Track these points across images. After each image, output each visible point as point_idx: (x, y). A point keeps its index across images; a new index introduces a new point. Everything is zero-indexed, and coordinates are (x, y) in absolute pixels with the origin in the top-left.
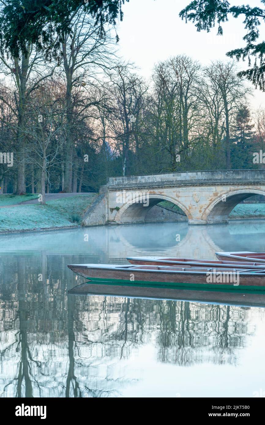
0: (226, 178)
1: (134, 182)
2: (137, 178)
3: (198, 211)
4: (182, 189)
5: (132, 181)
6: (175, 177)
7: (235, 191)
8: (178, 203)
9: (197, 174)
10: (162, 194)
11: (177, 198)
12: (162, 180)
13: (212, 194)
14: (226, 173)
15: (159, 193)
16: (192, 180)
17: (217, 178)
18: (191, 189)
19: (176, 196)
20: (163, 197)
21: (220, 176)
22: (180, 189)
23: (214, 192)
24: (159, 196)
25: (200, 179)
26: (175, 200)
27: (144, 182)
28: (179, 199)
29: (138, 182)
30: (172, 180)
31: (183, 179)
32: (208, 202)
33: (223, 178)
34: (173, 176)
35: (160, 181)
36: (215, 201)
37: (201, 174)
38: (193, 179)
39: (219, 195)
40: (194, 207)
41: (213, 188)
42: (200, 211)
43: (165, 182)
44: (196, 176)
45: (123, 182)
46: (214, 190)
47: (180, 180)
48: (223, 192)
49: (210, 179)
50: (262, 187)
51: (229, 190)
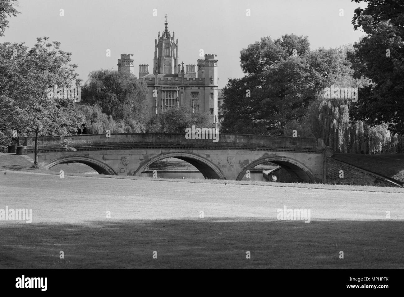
0: (157, 141)
4: (110, 152)
6: (103, 139)
8: (105, 166)
9: (127, 137)
10: (88, 156)
13: (142, 157)
14: (158, 136)
15: (84, 155)
16: (121, 142)
17: (148, 141)
18: (120, 152)
19: (102, 159)
20: (88, 159)
21: (152, 139)
22: (108, 152)
23: (145, 155)
24: (84, 158)
25: (129, 141)
26: (102, 163)
30: (98, 142)
31: (111, 142)
32: (138, 166)
33: (154, 141)
34: (101, 138)
35: (86, 143)
36: (145, 165)
37: (132, 136)
38: (122, 141)
39: (149, 158)
40: (122, 170)
41: (144, 152)
43: (92, 143)
44: (126, 139)
46: (145, 153)
47: (108, 143)
48: (154, 156)
49: (140, 142)
50: (195, 151)
51: (160, 153)
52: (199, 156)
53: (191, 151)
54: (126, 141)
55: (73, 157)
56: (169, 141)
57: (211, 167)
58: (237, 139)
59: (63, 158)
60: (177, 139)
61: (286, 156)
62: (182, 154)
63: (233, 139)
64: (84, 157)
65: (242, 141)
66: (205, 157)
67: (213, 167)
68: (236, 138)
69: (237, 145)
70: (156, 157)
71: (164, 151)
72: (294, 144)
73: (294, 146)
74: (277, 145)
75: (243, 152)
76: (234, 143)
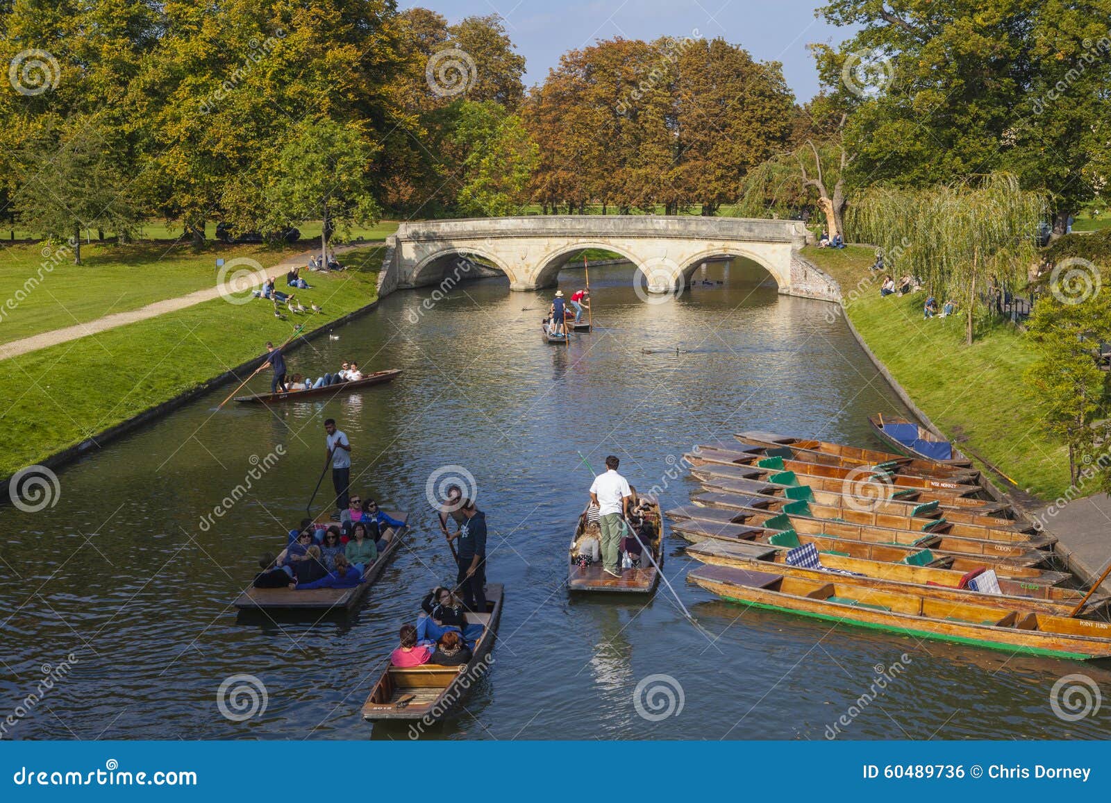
0: (562, 227)
1: (435, 230)
2: (439, 225)
3: (523, 270)
4: (503, 242)
5: (432, 229)
7: (575, 245)
8: (496, 259)
10: (474, 247)
12: (474, 228)
14: (562, 220)
15: (471, 246)
18: (515, 241)
19: (493, 251)
20: (476, 251)
21: (555, 225)
22: (499, 241)
23: (545, 246)
24: (470, 249)
25: (528, 227)
26: (493, 255)
27: (449, 230)
28: (498, 255)
29: (440, 230)
30: (488, 229)
31: (504, 228)
32: (538, 259)
33: (558, 227)
34: (490, 223)
36: (547, 258)
38: (517, 227)
39: (554, 249)
40: (518, 265)
41: (545, 241)
42: (527, 271)
43: (479, 230)
45: (420, 229)
47: (501, 229)
48: (558, 246)
49: (541, 228)
50: (612, 241)
51: (566, 243)
52: (617, 247)
53: (607, 240)
54: (522, 227)
56: (578, 227)
57: (632, 262)
59: (444, 249)
60: (588, 224)
61: (738, 247)
62: (594, 244)
65: (677, 227)
66: (626, 248)
67: (636, 261)
68: (667, 224)
69: (669, 232)
70: (560, 248)
71: (571, 240)
72: (751, 230)
73: (751, 234)
74: (725, 233)
75: (677, 242)
76: (667, 230)
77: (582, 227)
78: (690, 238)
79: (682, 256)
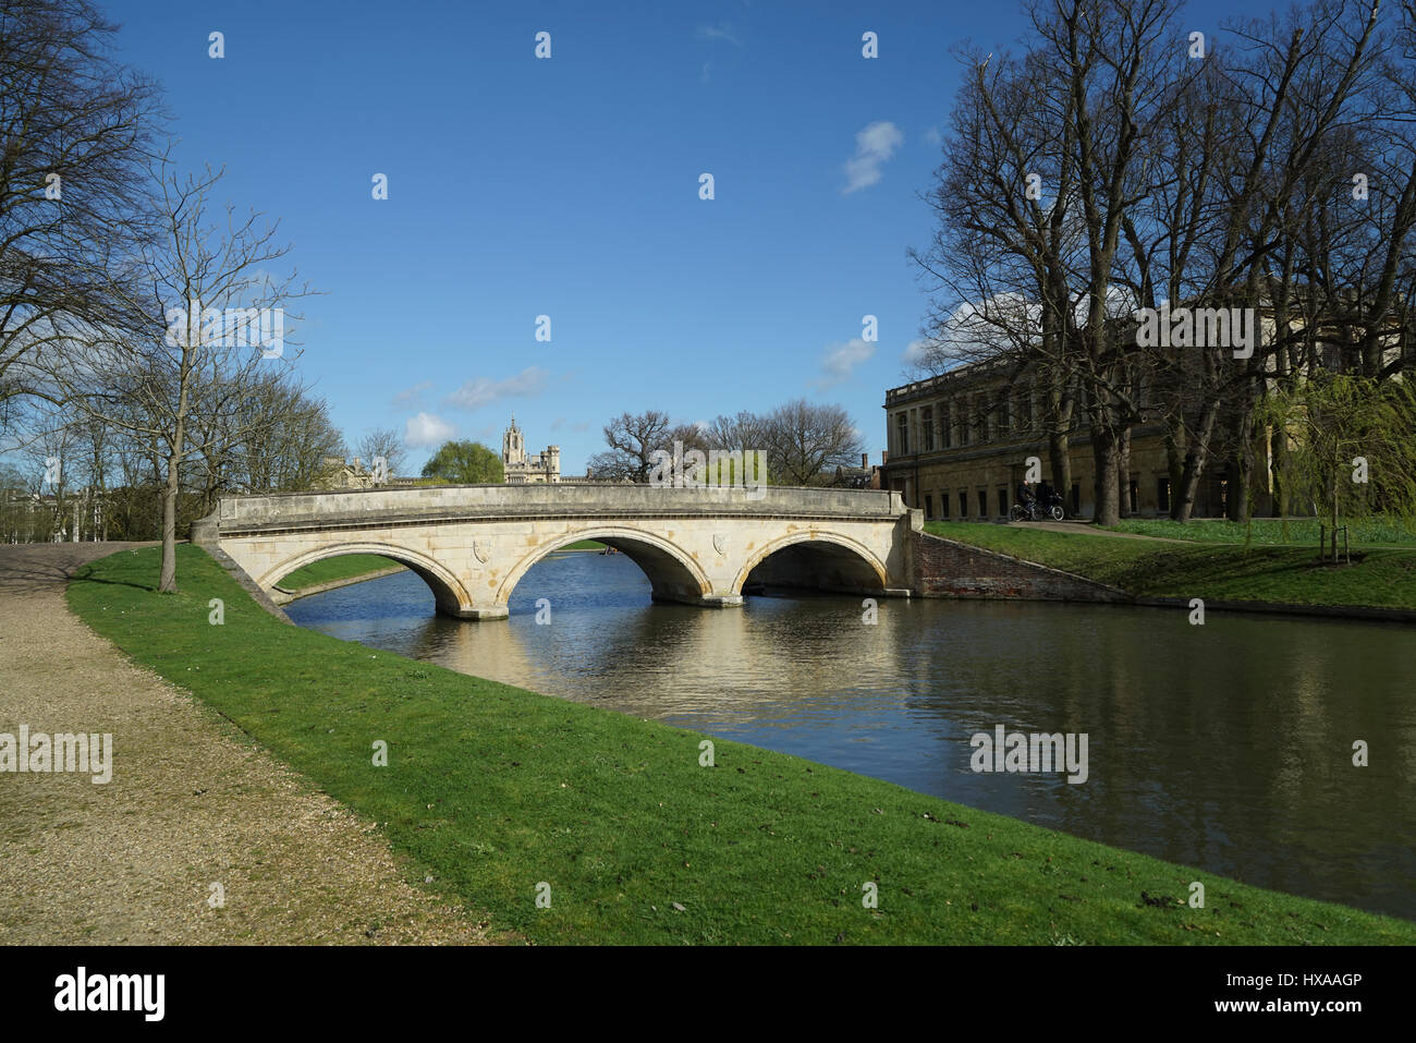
0: (558, 501)
1: (301, 510)
2: (311, 501)
3: (485, 582)
4: (446, 530)
5: (295, 509)
6: (424, 499)
7: (580, 534)
8: (432, 563)
9: (486, 492)
10: (387, 541)
11: (429, 553)
12: (387, 506)
13: (522, 540)
15: (379, 541)
16: (472, 506)
17: (536, 502)
18: (469, 529)
19: (425, 546)
20: (390, 548)
21: (545, 498)
22: (441, 528)
23: (529, 536)
24: (378, 547)
26: (426, 557)
27: (332, 511)
29: (314, 511)
30: (416, 507)
32: (514, 561)
33: (550, 502)
34: (421, 495)
35: (382, 508)
36: (530, 558)
37: (498, 491)
38: (474, 503)
39: (540, 542)
40: (476, 574)
41: (527, 525)
42: (492, 584)
43: (398, 510)
44: (484, 497)
45: (266, 510)
46: (529, 531)
47: (441, 508)
48: (552, 536)
49: (519, 505)
50: (643, 524)
51: (564, 529)
52: (651, 534)
53: (634, 523)
54: (484, 502)
55: (349, 544)
56: (585, 501)
57: (678, 560)
58: (733, 496)
59: (324, 548)
60: (602, 496)
61: (831, 530)
62: (615, 530)
63: (724, 496)
64: (380, 544)
66: (666, 536)
67: (683, 559)
69: (731, 509)
70: (554, 539)
71: (573, 524)
72: (846, 503)
73: (847, 509)
74: (812, 508)
75: (745, 523)
76: (727, 505)
77: (592, 501)
78: (765, 515)
79: (751, 546)
